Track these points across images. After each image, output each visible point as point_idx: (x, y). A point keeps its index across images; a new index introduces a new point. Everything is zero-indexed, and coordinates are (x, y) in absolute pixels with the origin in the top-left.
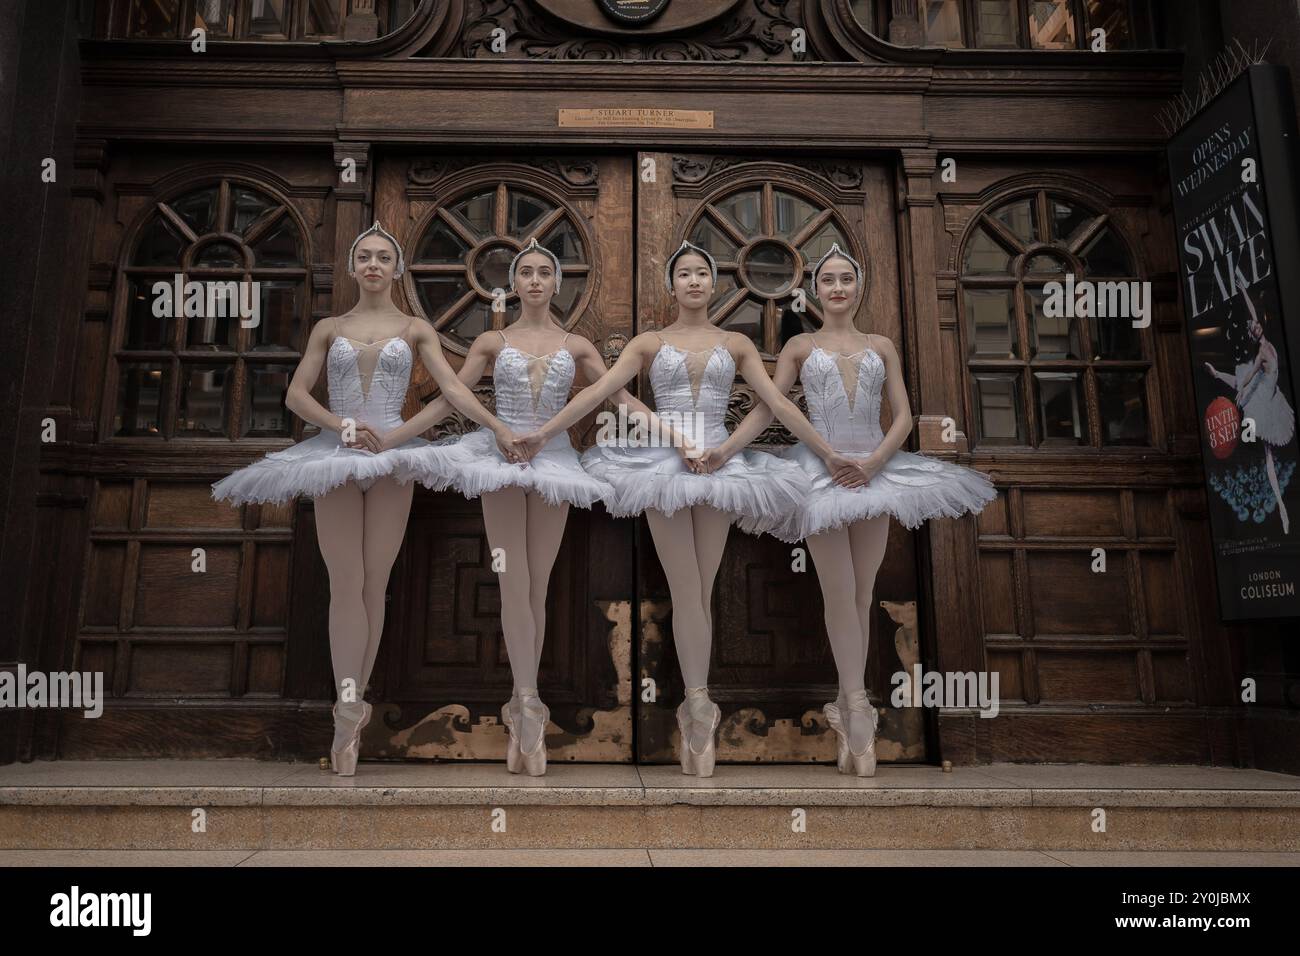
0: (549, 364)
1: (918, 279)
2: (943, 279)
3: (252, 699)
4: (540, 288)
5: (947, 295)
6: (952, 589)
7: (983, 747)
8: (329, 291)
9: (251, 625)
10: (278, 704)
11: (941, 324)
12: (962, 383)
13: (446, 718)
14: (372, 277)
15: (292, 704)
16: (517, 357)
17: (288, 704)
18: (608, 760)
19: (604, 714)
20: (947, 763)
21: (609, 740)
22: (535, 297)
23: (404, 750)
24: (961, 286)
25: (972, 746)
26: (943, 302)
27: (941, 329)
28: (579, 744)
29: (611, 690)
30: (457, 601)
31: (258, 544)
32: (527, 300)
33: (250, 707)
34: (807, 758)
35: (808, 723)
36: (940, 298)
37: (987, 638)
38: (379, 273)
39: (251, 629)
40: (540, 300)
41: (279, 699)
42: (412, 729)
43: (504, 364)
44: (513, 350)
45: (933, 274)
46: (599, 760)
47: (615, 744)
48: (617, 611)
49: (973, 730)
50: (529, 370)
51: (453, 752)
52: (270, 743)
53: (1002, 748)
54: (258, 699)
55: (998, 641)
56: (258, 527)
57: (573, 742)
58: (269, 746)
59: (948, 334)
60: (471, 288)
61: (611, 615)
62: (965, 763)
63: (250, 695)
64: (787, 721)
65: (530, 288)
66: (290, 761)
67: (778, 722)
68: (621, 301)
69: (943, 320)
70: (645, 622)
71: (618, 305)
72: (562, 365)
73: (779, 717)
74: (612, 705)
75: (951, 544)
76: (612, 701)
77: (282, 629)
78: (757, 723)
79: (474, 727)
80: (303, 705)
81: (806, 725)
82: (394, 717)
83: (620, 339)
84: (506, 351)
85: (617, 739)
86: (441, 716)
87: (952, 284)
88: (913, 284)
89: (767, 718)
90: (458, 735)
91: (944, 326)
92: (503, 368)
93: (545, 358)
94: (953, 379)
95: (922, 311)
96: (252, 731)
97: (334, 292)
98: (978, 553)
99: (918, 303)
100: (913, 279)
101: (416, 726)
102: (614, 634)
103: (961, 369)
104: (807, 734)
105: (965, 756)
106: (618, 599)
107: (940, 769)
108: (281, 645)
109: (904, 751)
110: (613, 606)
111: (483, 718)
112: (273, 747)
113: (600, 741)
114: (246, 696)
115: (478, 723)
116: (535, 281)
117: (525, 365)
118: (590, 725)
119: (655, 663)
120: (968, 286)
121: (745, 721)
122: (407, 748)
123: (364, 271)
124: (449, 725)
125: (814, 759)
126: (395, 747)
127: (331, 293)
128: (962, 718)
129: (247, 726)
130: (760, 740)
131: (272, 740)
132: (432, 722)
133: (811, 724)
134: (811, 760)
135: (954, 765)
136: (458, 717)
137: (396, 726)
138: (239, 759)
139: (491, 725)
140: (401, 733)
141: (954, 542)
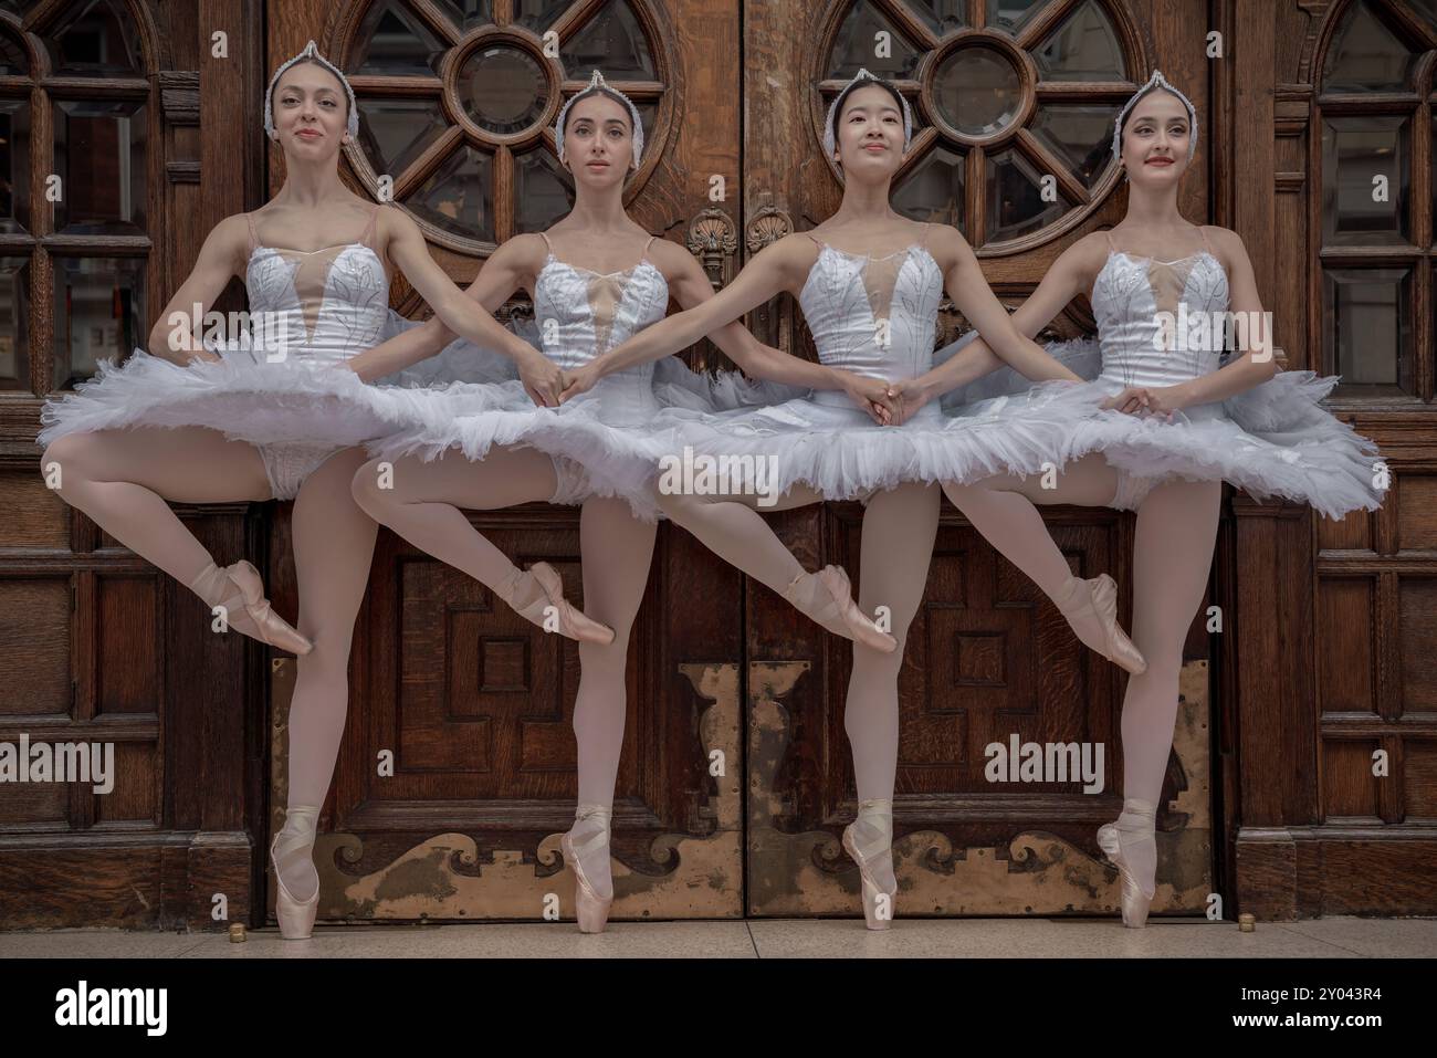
0: (623, 285)
1: (1242, 100)
2: (1287, 99)
3: (107, 832)
4: (606, 157)
5: (1291, 130)
6: (1270, 643)
7: (1308, 892)
8: (194, 124)
9: (98, 711)
10: (153, 838)
11: (1279, 183)
12: (1308, 288)
13: (438, 855)
14: (307, 135)
15: (179, 838)
16: (571, 277)
17: (171, 838)
18: (702, 915)
19: (697, 844)
20: (1246, 918)
21: (705, 884)
22: (598, 173)
23: (369, 905)
24: (1318, 112)
25: (1291, 889)
26: (1284, 142)
27: (1277, 192)
28: (656, 890)
29: (706, 804)
30: (449, 668)
31: (100, 579)
32: (584, 178)
33: (106, 844)
34: (1017, 908)
35: (1021, 855)
36: (1279, 135)
37: (1324, 717)
38: (317, 127)
39: (99, 719)
40: (606, 178)
41: (156, 831)
42: (382, 874)
43: (548, 289)
44: (563, 266)
45: (1270, 92)
46: (687, 916)
47: (713, 892)
48: (716, 680)
49: (1293, 865)
50: (591, 297)
51: (450, 908)
52: (143, 901)
53: (1338, 893)
54: (121, 832)
55: (1340, 723)
56: (97, 548)
57: (646, 888)
58: (143, 906)
59: (1289, 200)
60: (451, 122)
61: (706, 688)
62: (1276, 917)
63: (104, 825)
64: (986, 850)
65: (590, 157)
66: (180, 930)
67: (973, 853)
68: (720, 150)
69: (1282, 175)
70: (757, 698)
71: (712, 156)
72: (643, 288)
73: (974, 845)
74: (713, 829)
75: (1272, 565)
76: (707, 823)
77: (150, 717)
78: (938, 854)
79: (484, 868)
80: (198, 839)
81: (1016, 858)
82: (350, 855)
83: (718, 218)
84: (550, 267)
85: (716, 883)
86: (429, 851)
87: (1302, 109)
88: (1233, 111)
89: (954, 846)
90: (457, 880)
91: (1283, 187)
92: (547, 296)
93: (617, 276)
94: (1292, 282)
95: (1245, 159)
96: (111, 884)
97: (203, 128)
98: (1316, 578)
99: (1239, 145)
100: (1233, 100)
101: (388, 869)
102: (712, 717)
103: (1308, 263)
104: (1017, 872)
105: (1277, 906)
106: (717, 659)
107: (1236, 926)
108: (153, 743)
109: (1177, 898)
110: (709, 672)
111: (496, 854)
112: (148, 907)
113: (690, 886)
114: (96, 827)
115: (490, 860)
116: (598, 144)
117: (583, 289)
118: (674, 860)
119: (772, 763)
120: (1331, 111)
121: (917, 851)
122: (375, 904)
123: (292, 125)
124: (444, 866)
125: (1028, 909)
126: (354, 902)
127: (198, 126)
128: (1276, 846)
129: (99, 876)
130: (943, 881)
131: (146, 898)
132: (416, 861)
133: (1026, 855)
134: (1024, 912)
135: (1258, 919)
136: (458, 853)
137: (355, 870)
138: (93, 928)
139: (512, 864)
140: (364, 880)
141: (1277, 563)
